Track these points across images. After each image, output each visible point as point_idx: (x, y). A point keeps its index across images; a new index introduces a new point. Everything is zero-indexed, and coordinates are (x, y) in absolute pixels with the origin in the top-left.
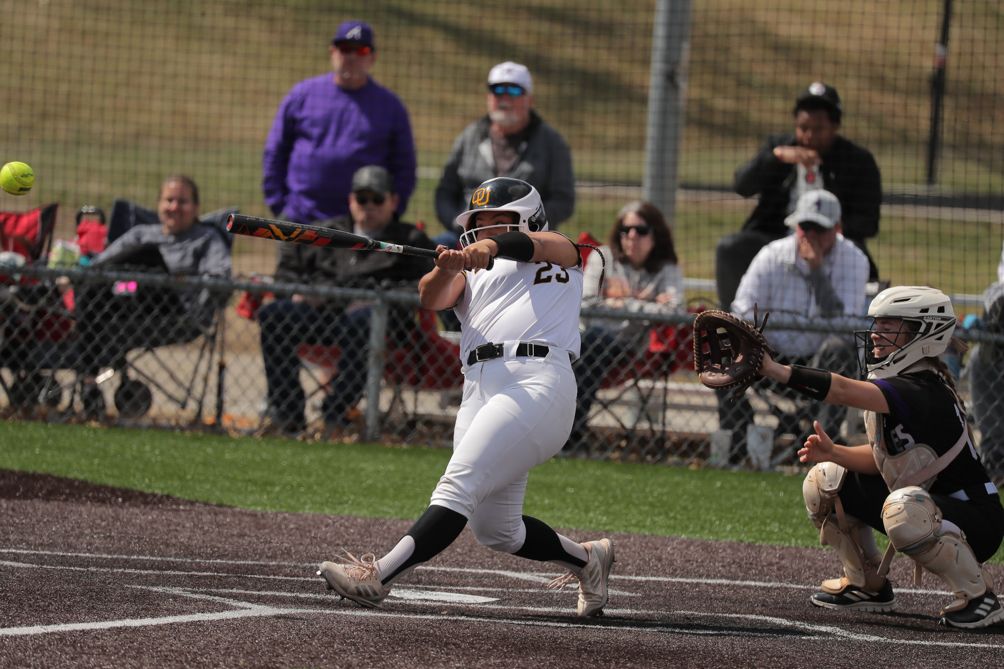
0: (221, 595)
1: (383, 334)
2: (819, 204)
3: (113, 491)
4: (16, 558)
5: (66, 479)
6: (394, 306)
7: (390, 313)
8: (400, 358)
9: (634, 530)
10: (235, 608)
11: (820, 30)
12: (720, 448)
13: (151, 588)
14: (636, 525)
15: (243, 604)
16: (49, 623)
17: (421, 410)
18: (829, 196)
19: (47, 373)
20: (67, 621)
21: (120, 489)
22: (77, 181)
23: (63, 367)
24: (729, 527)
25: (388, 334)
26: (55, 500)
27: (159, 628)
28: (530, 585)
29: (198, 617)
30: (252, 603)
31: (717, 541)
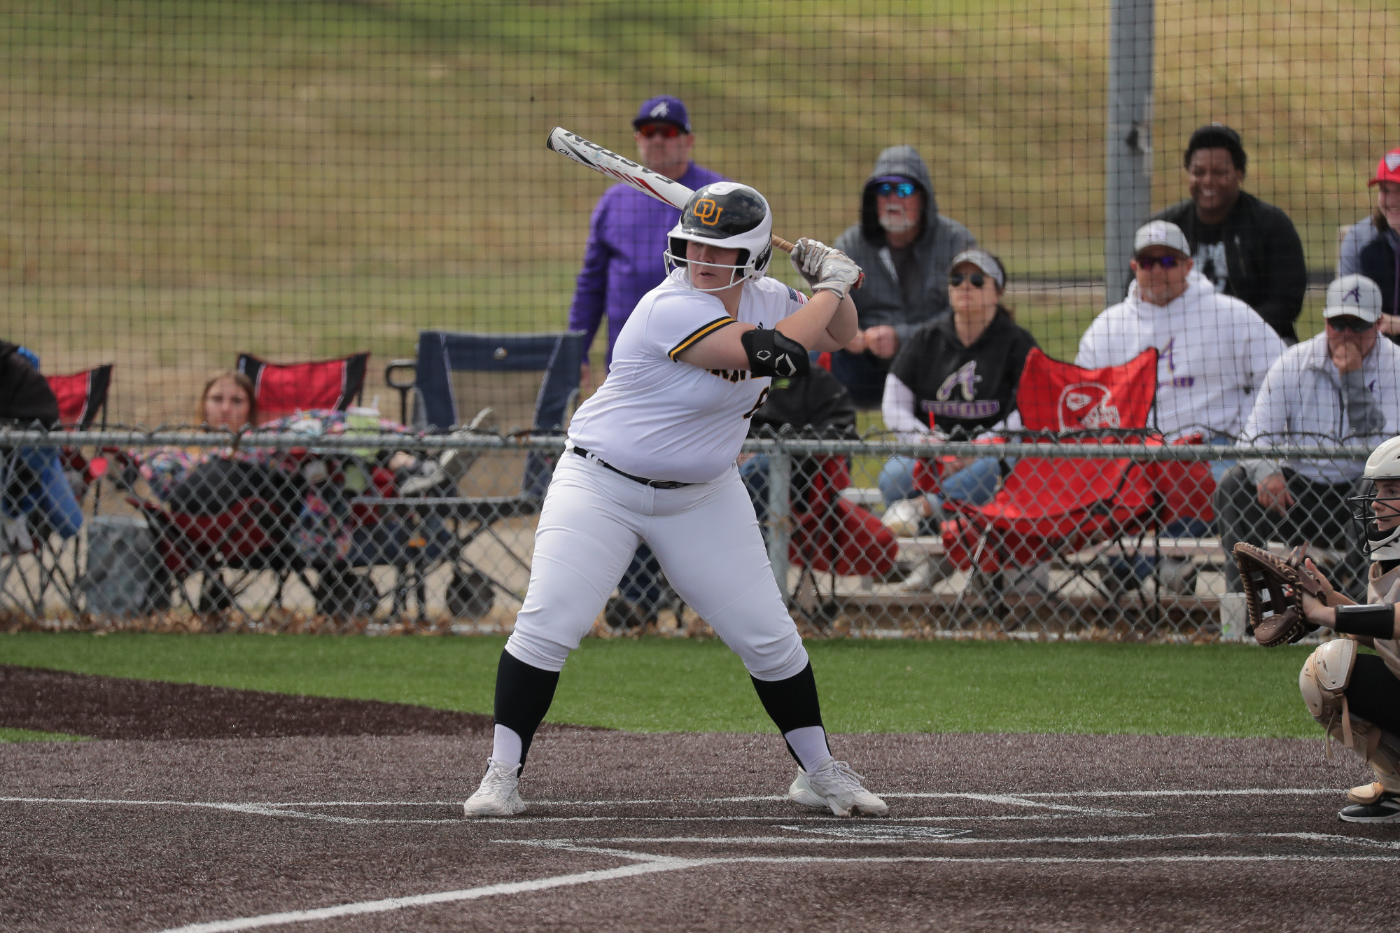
0: (615, 846)
1: (785, 496)
2: (1355, 292)
3: (459, 717)
4: (349, 811)
5: (398, 705)
6: (797, 456)
7: (794, 467)
8: (810, 524)
9: (1133, 730)
10: (633, 862)
11: (1299, 68)
12: (1232, 617)
13: (521, 842)
14: (1135, 723)
15: (643, 856)
16: (402, 895)
17: (840, 591)
18: (1367, 283)
19: (360, 571)
20: (424, 891)
21: (468, 715)
22: (369, 323)
23: (381, 562)
24: (1257, 718)
25: (792, 495)
26: (389, 734)
27: (540, 893)
28: (1007, 809)
29: (587, 877)
30: (654, 853)
31: (1243, 738)
